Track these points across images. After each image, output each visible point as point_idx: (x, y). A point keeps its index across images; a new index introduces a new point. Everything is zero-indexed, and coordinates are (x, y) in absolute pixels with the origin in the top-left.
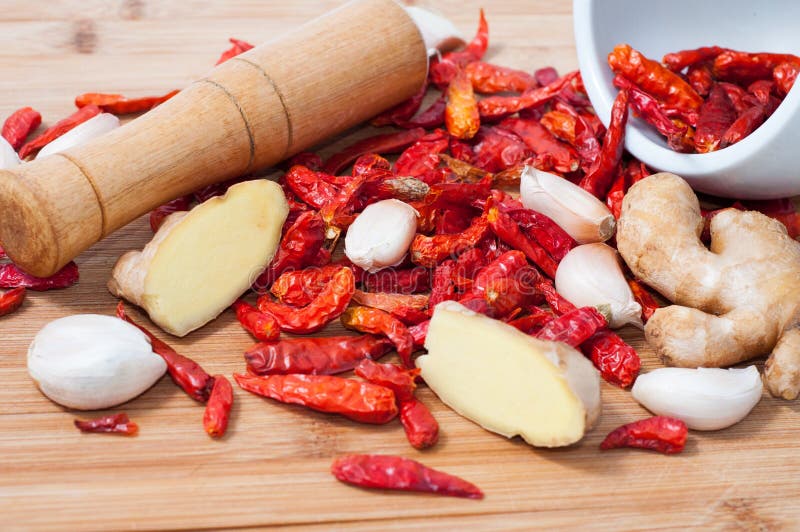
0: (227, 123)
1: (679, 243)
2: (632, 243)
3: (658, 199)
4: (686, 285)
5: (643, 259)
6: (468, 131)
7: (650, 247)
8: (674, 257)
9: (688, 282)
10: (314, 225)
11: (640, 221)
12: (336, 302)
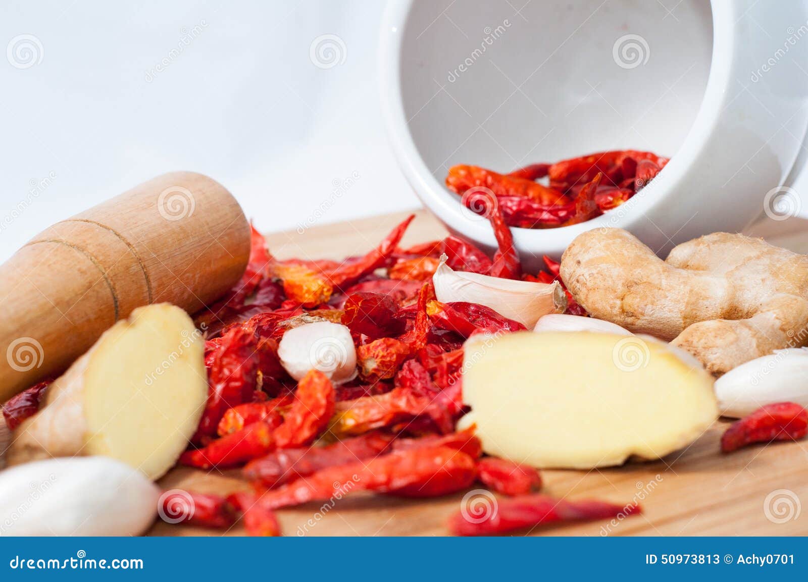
0: (83, 273)
1: (661, 270)
2: (607, 289)
3: (611, 241)
4: (693, 304)
5: (629, 300)
6: (322, 293)
7: (630, 285)
8: (664, 282)
9: (693, 299)
10: (248, 341)
11: (603, 266)
12: (323, 402)
